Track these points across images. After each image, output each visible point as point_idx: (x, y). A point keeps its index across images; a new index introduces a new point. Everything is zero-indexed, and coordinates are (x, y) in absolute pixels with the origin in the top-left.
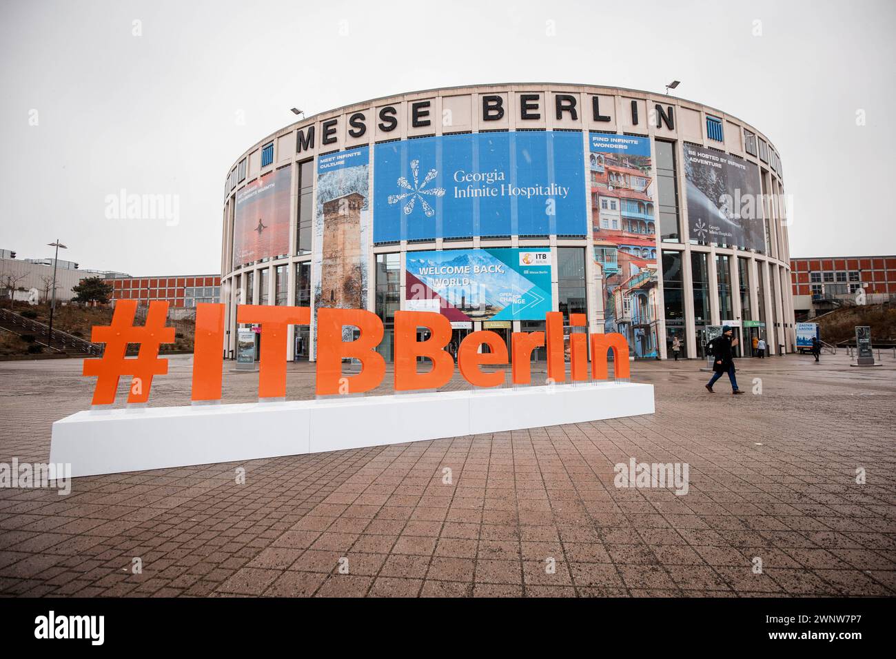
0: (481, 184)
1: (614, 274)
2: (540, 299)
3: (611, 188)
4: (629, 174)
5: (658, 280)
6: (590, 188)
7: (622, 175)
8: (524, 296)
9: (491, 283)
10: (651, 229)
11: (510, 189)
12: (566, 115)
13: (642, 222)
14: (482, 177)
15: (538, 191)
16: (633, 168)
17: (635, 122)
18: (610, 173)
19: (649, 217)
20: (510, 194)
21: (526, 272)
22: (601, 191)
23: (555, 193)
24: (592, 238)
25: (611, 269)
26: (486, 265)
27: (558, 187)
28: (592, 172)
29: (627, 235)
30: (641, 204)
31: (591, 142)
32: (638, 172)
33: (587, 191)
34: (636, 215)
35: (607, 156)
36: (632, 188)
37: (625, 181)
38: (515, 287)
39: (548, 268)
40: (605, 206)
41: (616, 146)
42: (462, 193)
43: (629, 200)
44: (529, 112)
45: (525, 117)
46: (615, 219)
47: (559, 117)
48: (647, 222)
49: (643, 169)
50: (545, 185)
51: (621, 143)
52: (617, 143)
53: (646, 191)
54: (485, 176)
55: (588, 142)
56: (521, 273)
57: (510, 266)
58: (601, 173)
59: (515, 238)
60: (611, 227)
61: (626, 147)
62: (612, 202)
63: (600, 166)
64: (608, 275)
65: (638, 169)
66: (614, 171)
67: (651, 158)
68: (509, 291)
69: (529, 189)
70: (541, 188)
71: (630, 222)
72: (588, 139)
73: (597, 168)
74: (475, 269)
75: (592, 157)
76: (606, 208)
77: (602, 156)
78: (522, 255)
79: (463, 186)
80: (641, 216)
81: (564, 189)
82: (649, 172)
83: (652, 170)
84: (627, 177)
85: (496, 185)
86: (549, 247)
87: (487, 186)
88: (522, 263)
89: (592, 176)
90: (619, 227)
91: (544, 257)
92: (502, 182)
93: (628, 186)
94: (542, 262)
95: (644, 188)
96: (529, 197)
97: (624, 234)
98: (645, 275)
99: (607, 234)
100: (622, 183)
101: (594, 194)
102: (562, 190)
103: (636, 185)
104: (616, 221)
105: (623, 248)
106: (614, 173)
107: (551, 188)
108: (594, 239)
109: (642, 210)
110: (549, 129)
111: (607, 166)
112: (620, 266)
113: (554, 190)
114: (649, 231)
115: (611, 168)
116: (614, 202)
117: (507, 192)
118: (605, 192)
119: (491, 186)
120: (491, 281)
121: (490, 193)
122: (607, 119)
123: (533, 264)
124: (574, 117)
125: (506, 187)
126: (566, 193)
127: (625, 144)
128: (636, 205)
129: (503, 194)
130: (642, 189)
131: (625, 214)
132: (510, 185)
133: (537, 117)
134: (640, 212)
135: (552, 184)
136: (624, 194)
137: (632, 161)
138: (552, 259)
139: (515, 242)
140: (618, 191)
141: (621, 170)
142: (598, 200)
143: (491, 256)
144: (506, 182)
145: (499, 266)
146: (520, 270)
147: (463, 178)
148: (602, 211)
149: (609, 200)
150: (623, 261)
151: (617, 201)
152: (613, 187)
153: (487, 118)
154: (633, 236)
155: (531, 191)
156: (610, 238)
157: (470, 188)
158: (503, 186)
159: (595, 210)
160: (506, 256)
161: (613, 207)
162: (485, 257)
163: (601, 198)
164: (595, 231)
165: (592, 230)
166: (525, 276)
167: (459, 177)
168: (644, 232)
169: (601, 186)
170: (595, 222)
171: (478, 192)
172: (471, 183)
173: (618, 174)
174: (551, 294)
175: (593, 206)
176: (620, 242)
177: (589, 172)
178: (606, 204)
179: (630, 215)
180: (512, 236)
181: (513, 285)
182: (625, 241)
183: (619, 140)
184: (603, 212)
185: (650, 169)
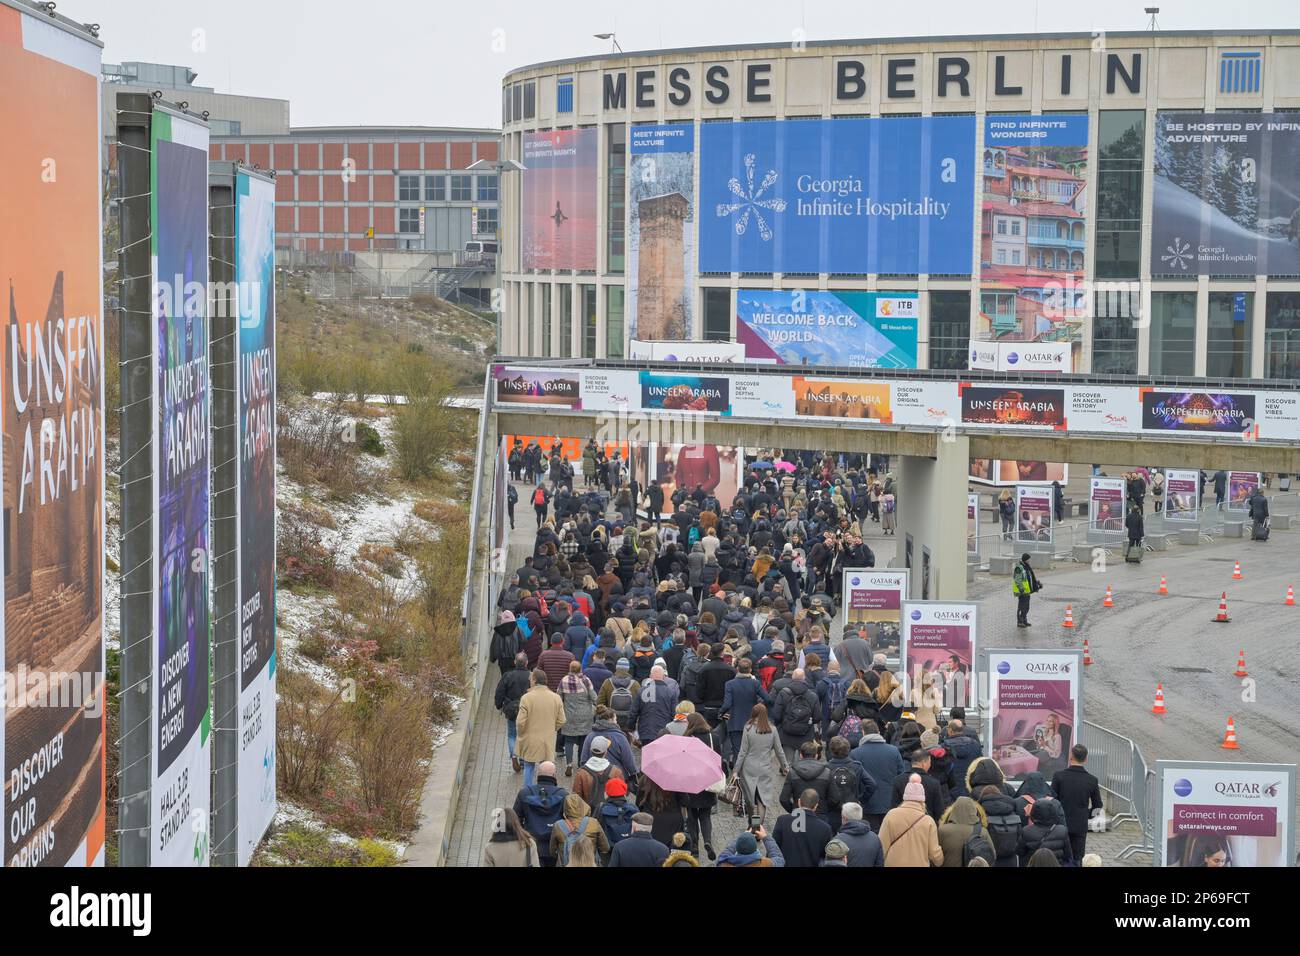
0: (833, 197)
1: (1010, 331)
2: (901, 365)
3: (1013, 202)
4: (1046, 178)
5: (1082, 340)
6: (981, 202)
7: (1033, 179)
8: (880, 361)
9: (840, 340)
10: (1077, 262)
11: (868, 206)
12: (953, 88)
13: (1062, 252)
14: (832, 186)
15: (905, 209)
16: (1054, 167)
17: (1066, 89)
18: (1014, 178)
19: (1075, 244)
20: (868, 213)
21: (884, 327)
22: (1000, 207)
23: (928, 212)
24: (979, 278)
25: (1005, 325)
26: (834, 314)
27: (933, 202)
28: (987, 178)
29: (1035, 273)
30: (1062, 223)
31: (988, 130)
32: (1063, 174)
33: (976, 208)
34: (1052, 241)
35: (1011, 152)
36: (1050, 198)
37: (1038, 188)
38: (869, 347)
39: (913, 322)
40: (1002, 230)
41: (1027, 135)
42: (807, 208)
43: (1042, 218)
44: (901, 86)
45: (893, 94)
46: (1017, 248)
47: (942, 92)
48: (1070, 252)
49: (1072, 167)
50: (916, 199)
51: (1036, 129)
52: (1029, 130)
53: (1073, 203)
54: (837, 185)
55: (983, 132)
56: (878, 328)
57: (865, 318)
58: (999, 179)
59: (872, 277)
60: (1009, 261)
61: (1044, 135)
62: (1014, 223)
63: (999, 168)
64: (1000, 333)
65: (1062, 168)
66: (1021, 174)
67: (1088, 149)
68: (862, 352)
69: (893, 205)
70: (910, 204)
71: (1041, 252)
72: (983, 126)
73: (994, 172)
74: (820, 320)
75: (987, 155)
76: (1004, 232)
77: (1004, 152)
78: (880, 302)
79: (809, 198)
80: (1063, 242)
81: (943, 205)
82: (1082, 172)
83: (1088, 167)
84: (1042, 182)
85: (851, 199)
86: (916, 291)
87: (839, 199)
88: (879, 314)
89: (985, 186)
90: (1023, 262)
91: (910, 305)
92: (858, 195)
93: (1042, 197)
94: (905, 314)
95: (1071, 198)
96: (893, 218)
97: (1030, 272)
98: (1060, 333)
99: (1002, 272)
100: (1033, 192)
101: (986, 212)
102: (939, 207)
103: (1056, 194)
104: (1018, 252)
105: (1025, 293)
106: (1021, 178)
107: (923, 205)
108: (982, 280)
109: (1064, 233)
110: (927, 113)
111: (1009, 167)
112: (1019, 320)
113: (928, 207)
114: (1073, 264)
115: (1016, 170)
116: (1018, 223)
117: (864, 210)
118: (1004, 209)
119: (844, 201)
120: (839, 337)
121: (842, 211)
122: (1017, 91)
123: (895, 315)
124: (965, 92)
125: (864, 203)
126: (945, 212)
127: (1043, 129)
128: (1054, 226)
129: (859, 213)
130: (1068, 199)
131: (1034, 240)
132: (868, 200)
133: (911, 94)
134: (1059, 235)
135: (926, 199)
136: (1034, 209)
137: (1053, 156)
138: (920, 311)
139: (871, 283)
140: (1024, 205)
141: (1034, 171)
142: (991, 220)
143: (840, 302)
144: (864, 195)
145: (850, 318)
146: (878, 324)
147: (809, 186)
148: (997, 237)
149: (1009, 221)
150: (1024, 311)
151: (1022, 221)
152: (1018, 201)
153: (842, 95)
154: (1045, 274)
155: (897, 209)
156: (1008, 278)
157: (818, 202)
158: (859, 200)
159: (986, 236)
160: (860, 303)
161: (1016, 231)
162: (832, 304)
163: (996, 219)
164: (984, 267)
165: (979, 267)
166: (884, 332)
167: (804, 187)
168: (1063, 268)
169: (998, 200)
170: (985, 255)
171: (827, 208)
172: (818, 195)
173: (1026, 179)
174: (915, 358)
175: (983, 230)
176: (1021, 285)
177: (981, 178)
178: (1004, 227)
179: (1042, 243)
180: (868, 275)
181: (866, 344)
182: (1030, 283)
183: (1033, 124)
184: (998, 240)
185: (1083, 166)
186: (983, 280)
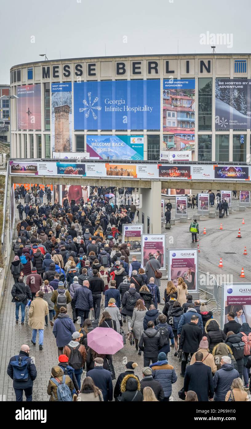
0: (116, 105)
1: (173, 147)
2: (139, 159)
3: (173, 107)
4: (182, 99)
5: (195, 150)
6: (162, 107)
7: (178, 100)
8: (132, 157)
9: (119, 151)
10: (193, 125)
11: (127, 108)
12: (153, 71)
13: (188, 122)
14: (116, 102)
15: (139, 109)
16: (185, 96)
17: (188, 71)
18: (173, 99)
19: (192, 120)
20: (127, 110)
21: (133, 146)
22: (168, 108)
23: (146, 110)
24: (162, 131)
25: (171, 145)
26: (117, 143)
27: (148, 107)
28: (164, 99)
29: (180, 129)
30: (188, 113)
31: (164, 84)
32: (188, 98)
34: (185, 119)
35: (172, 91)
36: (184, 105)
37: (180, 102)
38: (128, 153)
39: (142, 145)
41: (176, 86)
42: (108, 109)
43: (181, 112)
44: (137, 70)
45: (134, 73)
46: (174, 121)
47: (150, 72)
48: (190, 122)
49: (190, 96)
50: (142, 106)
51: (179, 84)
52: (177, 84)
53: (191, 107)
54: (117, 102)
55: (163, 85)
56: (131, 147)
57: (127, 144)
58: (168, 100)
59: (129, 131)
60: (172, 125)
61: (182, 86)
62: (173, 113)
63: (168, 96)
64: (169, 148)
65: (187, 96)
66: (175, 98)
67: (195, 90)
68: (126, 155)
69: (135, 108)
70: (140, 107)
71: (182, 122)
73: (166, 97)
74: (113, 144)
75: (164, 92)
76: (170, 116)
77: (169, 91)
78: (132, 139)
79: (109, 106)
80: (188, 119)
81: (151, 108)
82: (193, 97)
83: (195, 96)
84: (181, 100)
85: (122, 106)
86: (143, 135)
87: (118, 106)
88: (131, 143)
89: (164, 102)
90: (176, 125)
91: (141, 140)
92: (124, 105)
93: (181, 105)
94: (140, 142)
95: (190, 105)
96: (135, 112)
97: (178, 129)
98: (188, 148)
99: (169, 129)
101: (164, 110)
102: (150, 108)
103: (186, 104)
104: (174, 122)
105: (177, 135)
107: (145, 108)
109: (188, 116)
110: (145, 79)
111: (171, 96)
112: (175, 144)
113: (146, 109)
114: (191, 126)
115: (173, 97)
116: (174, 113)
117: (126, 109)
118: (170, 109)
119: (120, 107)
120: (119, 150)
121: (119, 110)
122: (173, 72)
123: (136, 143)
124: (157, 72)
125: (126, 107)
126: (151, 110)
127: (181, 84)
128: (185, 114)
129: (124, 111)
130: (189, 106)
131: (179, 119)
132: (127, 106)
133: (140, 73)
134: (187, 117)
135: (145, 106)
136: (179, 109)
137: (185, 92)
138: (144, 141)
139: (129, 133)
140: (176, 108)
141: (179, 97)
142: (166, 113)
143: (119, 139)
144: (126, 105)
145: (122, 144)
146: (131, 145)
147: (109, 102)
150: (177, 141)
151: (176, 113)
152: (174, 106)
153: (118, 73)
154: (183, 129)
155: (136, 109)
156: (171, 130)
157: (111, 107)
158: (124, 106)
159: (164, 117)
160: (126, 139)
161: (173, 116)
162: (117, 139)
163: (168, 112)
164: (164, 127)
165: (162, 127)
166: (133, 148)
167: (107, 102)
168: (189, 127)
169: (168, 106)
170: (164, 123)
171: (114, 109)
172: (111, 105)
173: (176, 99)
174: (143, 156)
175: (164, 115)
176: (176, 133)
177: (162, 99)
178: (170, 114)
179: (182, 119)
180: (128, 130)
181: (128, 152)
182: (178, 132)
183: (178, 82)
184: (168, 119)
185: (194, 95)
186: (164, 131)
